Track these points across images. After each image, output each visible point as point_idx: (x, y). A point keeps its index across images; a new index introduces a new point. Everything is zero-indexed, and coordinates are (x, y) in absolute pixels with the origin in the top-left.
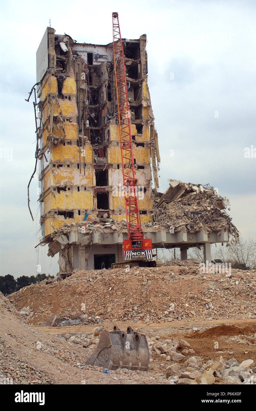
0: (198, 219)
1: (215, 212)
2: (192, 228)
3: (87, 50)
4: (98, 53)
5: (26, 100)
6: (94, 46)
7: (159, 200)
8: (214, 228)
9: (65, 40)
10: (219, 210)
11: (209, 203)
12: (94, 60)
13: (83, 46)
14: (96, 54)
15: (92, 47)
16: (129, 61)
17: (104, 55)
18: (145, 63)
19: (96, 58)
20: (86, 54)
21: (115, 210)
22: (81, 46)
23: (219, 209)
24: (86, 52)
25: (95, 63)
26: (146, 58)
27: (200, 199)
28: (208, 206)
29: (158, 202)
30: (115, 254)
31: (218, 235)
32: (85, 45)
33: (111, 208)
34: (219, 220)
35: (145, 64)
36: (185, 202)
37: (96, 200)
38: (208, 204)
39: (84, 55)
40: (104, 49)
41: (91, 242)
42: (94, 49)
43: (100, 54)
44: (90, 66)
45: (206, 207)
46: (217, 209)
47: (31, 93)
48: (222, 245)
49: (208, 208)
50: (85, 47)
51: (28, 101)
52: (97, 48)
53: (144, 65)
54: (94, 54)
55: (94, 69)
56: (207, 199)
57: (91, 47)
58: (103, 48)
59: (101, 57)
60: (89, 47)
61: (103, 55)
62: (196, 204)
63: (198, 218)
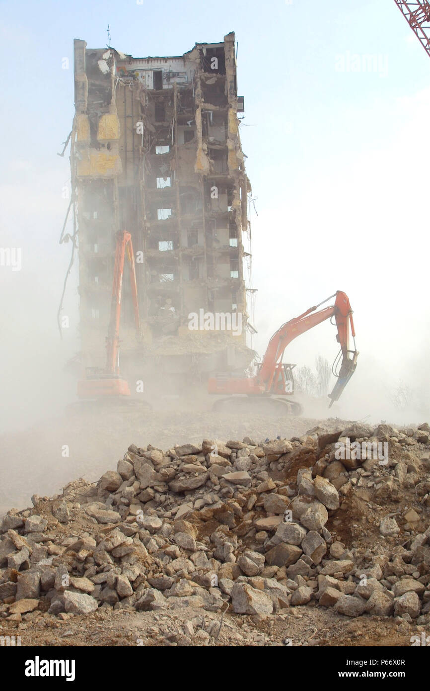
3: (152, 68)
4: (171, 69)
5: (58, 154)
6: (165, 59)
9: (107, 56)
12: (165, 82)
13: (147, 62)
14: (168, 71)
15: (162, 61)
16: (212, 77)
17: (181, 73)
18: (232, 78)
19: (168, 78)
20: (151, 74)
22: (144, 62)
24: (151, 70)
25: (165, 87)
26: (235, 71)
32: (149, 59)
35: (233, 80)
39: (149, 76)
40: (181, 62)
42: (165, 64)
43: (174, 71)
44: (158, 93)
47: (67, 143)
50: (150, 62)
51: (62, 155)
52: (169, 62)
53: (231, 82)
54: (165, 72)
55: (164, 95)
57: (159, 62)
58: (180, 60)
59: (175, 75)
60: (156, 61)
61: (178, 73)
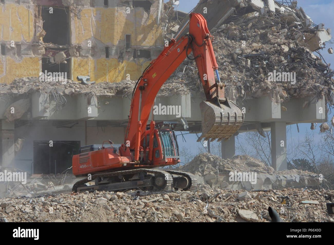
0: (261, 70)
1: (297, 57)
2: (248, 89)
7: (177, 27)
8: (295, 92)
10: (307, 52)
11: (287, 37)
21: (82, 46)
23: (308, 50)
27: (266, 27)
28: (284, 44)
29: (174, 32)
30: (79, 142)
31: (304, 106)
33: (74, 41)
34: (308, 73)
36: (235, 32)
37: (40, 23)
38: (284, 38)
41: (29, 113)
45: (279, 45)
46: (303, 49)
48: (312, 128)
49: (283, 46)
56: (283, 27)
62: (258, 38)
63: (263, 68)
